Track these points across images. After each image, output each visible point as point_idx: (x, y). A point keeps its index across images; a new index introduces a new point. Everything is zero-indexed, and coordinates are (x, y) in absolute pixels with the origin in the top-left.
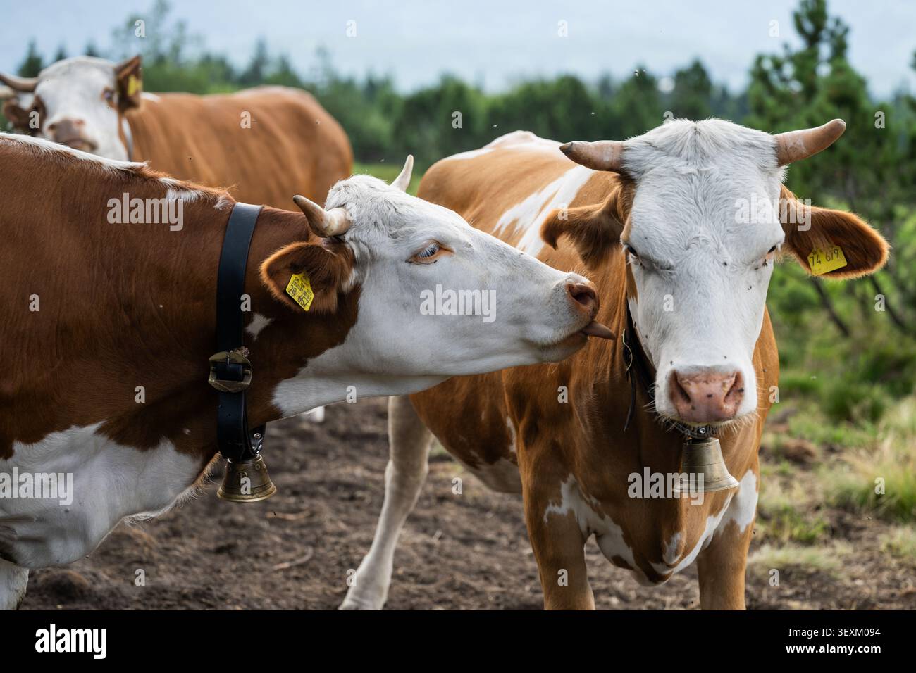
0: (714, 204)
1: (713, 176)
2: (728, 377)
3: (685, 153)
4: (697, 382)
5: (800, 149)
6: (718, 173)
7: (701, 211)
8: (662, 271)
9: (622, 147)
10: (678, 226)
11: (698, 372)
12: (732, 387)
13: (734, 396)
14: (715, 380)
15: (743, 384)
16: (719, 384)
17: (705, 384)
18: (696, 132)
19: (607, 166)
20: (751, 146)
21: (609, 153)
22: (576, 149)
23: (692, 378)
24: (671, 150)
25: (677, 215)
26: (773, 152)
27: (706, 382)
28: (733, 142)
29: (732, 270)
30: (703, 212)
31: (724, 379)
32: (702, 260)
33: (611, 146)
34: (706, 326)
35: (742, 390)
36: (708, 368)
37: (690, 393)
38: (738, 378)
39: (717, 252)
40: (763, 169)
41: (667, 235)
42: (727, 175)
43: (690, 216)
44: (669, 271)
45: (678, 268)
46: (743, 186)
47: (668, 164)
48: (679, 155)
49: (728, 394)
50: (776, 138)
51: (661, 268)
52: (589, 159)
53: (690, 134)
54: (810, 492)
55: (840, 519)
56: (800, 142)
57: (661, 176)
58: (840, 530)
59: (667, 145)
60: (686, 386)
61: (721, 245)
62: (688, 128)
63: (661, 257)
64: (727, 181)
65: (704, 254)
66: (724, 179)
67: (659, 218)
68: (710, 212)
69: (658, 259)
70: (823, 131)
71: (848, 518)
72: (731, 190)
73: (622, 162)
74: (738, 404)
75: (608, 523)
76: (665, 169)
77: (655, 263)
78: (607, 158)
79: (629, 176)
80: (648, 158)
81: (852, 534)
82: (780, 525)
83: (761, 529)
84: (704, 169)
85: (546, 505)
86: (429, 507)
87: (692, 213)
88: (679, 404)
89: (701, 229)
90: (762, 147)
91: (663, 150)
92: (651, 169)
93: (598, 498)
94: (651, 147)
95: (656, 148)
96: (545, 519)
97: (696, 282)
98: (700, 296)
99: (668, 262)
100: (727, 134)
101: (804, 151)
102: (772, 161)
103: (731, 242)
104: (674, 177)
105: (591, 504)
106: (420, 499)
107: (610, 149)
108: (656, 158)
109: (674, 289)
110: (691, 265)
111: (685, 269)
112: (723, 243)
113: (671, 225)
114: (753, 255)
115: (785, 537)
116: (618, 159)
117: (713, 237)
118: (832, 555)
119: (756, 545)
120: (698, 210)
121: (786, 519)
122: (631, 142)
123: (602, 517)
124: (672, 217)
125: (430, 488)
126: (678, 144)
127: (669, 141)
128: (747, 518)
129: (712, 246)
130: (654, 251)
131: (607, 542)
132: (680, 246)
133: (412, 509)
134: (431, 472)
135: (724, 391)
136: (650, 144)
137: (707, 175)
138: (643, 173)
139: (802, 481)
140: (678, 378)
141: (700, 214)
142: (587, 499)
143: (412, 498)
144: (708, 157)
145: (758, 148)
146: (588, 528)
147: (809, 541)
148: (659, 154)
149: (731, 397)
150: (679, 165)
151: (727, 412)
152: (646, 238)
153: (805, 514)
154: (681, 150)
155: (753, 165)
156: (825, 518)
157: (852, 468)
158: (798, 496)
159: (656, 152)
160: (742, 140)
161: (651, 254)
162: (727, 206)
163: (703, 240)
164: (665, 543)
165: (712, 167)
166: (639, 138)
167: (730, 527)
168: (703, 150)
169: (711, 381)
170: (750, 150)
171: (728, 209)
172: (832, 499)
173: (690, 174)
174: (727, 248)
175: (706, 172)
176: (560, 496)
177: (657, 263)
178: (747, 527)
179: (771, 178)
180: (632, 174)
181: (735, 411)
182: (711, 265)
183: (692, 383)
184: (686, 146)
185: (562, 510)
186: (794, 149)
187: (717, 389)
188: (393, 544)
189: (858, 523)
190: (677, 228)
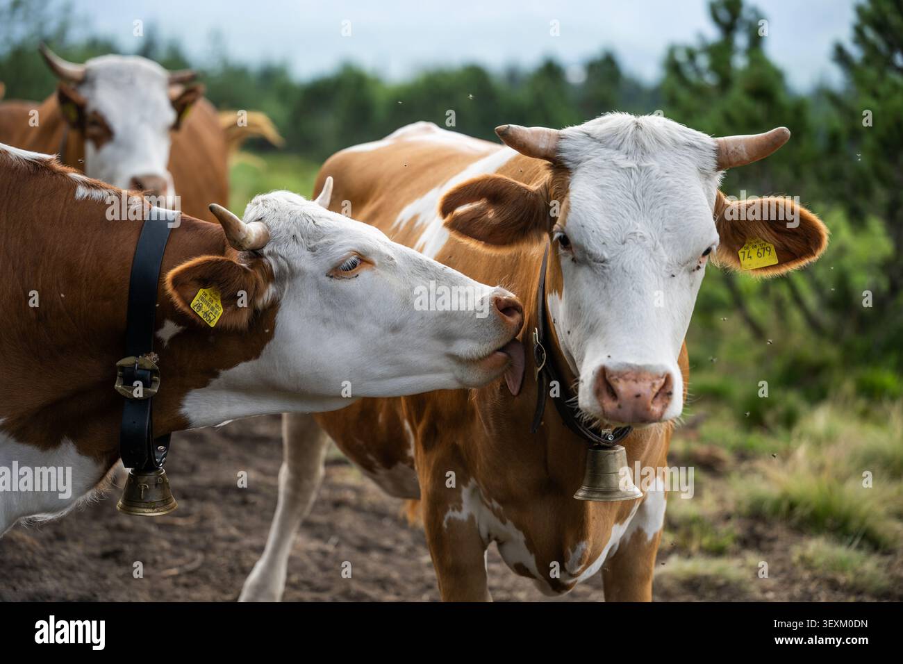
0: (653, 200)
1: (653, 172)
2: (658, 378)
3: (625, 147)
4: (626, 380)
5: (741, 153)
6: (658, 170)
7: (639, 206)
8: (595, 263)
9: (559, 135)
10: (615, 219)
11: (628, 370)
12: (660, 390)
13: (662, 399)
14: (645, 379)
15: (672, 387)
16: (648, 384)
17: (634, 383)
18: (638, 126)
19: (543, 153)
20: (692, 146)
21: (545, 140)
22: (513, 132)
23: (622, 375)
24: (610, 143)
25: (616, 208)
26: (713, 155)
27: (636, 381)
28: (674, 140)
29: (667, 270)
30: (641, 208)
31: (653, 379)
32: (638, 257)
33: (548, 133)
34: (639, 324)
35: (670, 394)
36: (639, 367)
37: (618, 391)
38: (668, 379)
39: (655, 250)
40: (703, 172)
41: (604, 228)
42: (667, 173)
43: (628, 211)
44: (602, 264)
45: (612, 262)
46: (683, 185)
47: (606, 157)
48: (618, 148)
49: (656, 396)
50: (717, 141)
51: (594, 261)
52: (525, 144)
53: (632, 128)
54: (721, 500)
55: (751, 529)
56: (742, 147)
57: (599, 168)
58: (752, 541)
59: (606, 138)
60: (614, 383)
61: (658, 243)
62: (630, 121)
63: (596, 249)
64: (667, 179)
65: (641, 250)
66: (664, 177)
67: (597, 209)
68: (648, 208)
69: (593, 251)
70: (766, 137)
71: (760, 528)
72: (670, 189)
73: (558, 150)
74: (665, 406)
75: (510, 529)
76: (603, 161)
77: (589, 254)
78: (543, 145)
79: (563, 166)
80: (586, 148)
81: (765, 545)
82: (689, 535)
83: (669, 539)
84: (644, 164)
85: (446, 510)
86: (325, 513)
87: (630, 209)
88: (604, 401)
89: (638, 225)
90: (703, 148)
91: (600, 141)
92: (589, 159)
93: (501, 502)
94: (589, 138)
95: (594, 139)
96: (445, 525)
97: (631, 278)
98: (634, 292)
99: (602, 255)
100: (669, 132)
101: (745, 156)
102: (712, 164)
103: (669, 240)
104: (613, 170)
105: (492, 509)
106: (316, 504)
107: (546, 136)
108: (594, 149)
109: (606, 284)
110: (626, 261)
111: (619, 265)
112: (660, 241)
113: (608, 217)
114: (689, 255)
115: (694, 547)
116: (554, 147)
117: (651, 234)
118: (743, 566)
119: (663, 555)
120: (636, 206)
121: (695, 529)
122: (568, 131)
123: (504, 522)
124: (610, 210)
125: (326, 493)
126: (618, 137)
127: (609, 133)
128: (654, 527)
129: (649, 243)
130: (589, 242)
131: (508, 548)
132: (617, 240)
133: (306, 513)
134: (327, 477)
135: (653, 392)
136: (589, 135)
137: (647, 171)
138: (580, 162)
139: (713, 490)
140: (607, 374)
141: (638, 210)
142: (489, 504)
143: (306, 502)
144: (649, 153)
145: (698, 148)
146: (489, 535)
147: (718, 552)
148: (597, 146)
149: (658, 400)
150: (619, 158)
151: (654, 414)
152: (583, 226)
153: (713, 524)
154: (622, 143)
155: (693, 166)
156: (734, 529)
157: (765, 477)
158: (709, 506)
159: (595, 143)
160: (683, 139)
161: (585, 244)
162: (666, 204)
163: (640, 237)
164: (570, 550)
165: (651, 163)
166: (576, 128)
167: (637, 535)
168: (644, 145)
169: (640, 380)
170: (691, 150)
171: (668, 207)
172: (744, 508)
173: (630, 168)
174: (664, 248)
175: (646, 167)
176: (460, 501)
177: (591, 255)
178: (655, 535)
179: (708, 181)
180: (567, 163)
181: (662, 414)
182: (648, 263)
183: (621, 381)
184: (626, 139)
185: (463, 515)
186: (735, 153)
187: (645, 388)
188: (287, 551)
189: (770, 534)
190: (614, 221)
